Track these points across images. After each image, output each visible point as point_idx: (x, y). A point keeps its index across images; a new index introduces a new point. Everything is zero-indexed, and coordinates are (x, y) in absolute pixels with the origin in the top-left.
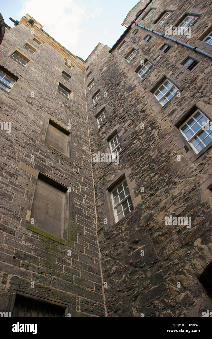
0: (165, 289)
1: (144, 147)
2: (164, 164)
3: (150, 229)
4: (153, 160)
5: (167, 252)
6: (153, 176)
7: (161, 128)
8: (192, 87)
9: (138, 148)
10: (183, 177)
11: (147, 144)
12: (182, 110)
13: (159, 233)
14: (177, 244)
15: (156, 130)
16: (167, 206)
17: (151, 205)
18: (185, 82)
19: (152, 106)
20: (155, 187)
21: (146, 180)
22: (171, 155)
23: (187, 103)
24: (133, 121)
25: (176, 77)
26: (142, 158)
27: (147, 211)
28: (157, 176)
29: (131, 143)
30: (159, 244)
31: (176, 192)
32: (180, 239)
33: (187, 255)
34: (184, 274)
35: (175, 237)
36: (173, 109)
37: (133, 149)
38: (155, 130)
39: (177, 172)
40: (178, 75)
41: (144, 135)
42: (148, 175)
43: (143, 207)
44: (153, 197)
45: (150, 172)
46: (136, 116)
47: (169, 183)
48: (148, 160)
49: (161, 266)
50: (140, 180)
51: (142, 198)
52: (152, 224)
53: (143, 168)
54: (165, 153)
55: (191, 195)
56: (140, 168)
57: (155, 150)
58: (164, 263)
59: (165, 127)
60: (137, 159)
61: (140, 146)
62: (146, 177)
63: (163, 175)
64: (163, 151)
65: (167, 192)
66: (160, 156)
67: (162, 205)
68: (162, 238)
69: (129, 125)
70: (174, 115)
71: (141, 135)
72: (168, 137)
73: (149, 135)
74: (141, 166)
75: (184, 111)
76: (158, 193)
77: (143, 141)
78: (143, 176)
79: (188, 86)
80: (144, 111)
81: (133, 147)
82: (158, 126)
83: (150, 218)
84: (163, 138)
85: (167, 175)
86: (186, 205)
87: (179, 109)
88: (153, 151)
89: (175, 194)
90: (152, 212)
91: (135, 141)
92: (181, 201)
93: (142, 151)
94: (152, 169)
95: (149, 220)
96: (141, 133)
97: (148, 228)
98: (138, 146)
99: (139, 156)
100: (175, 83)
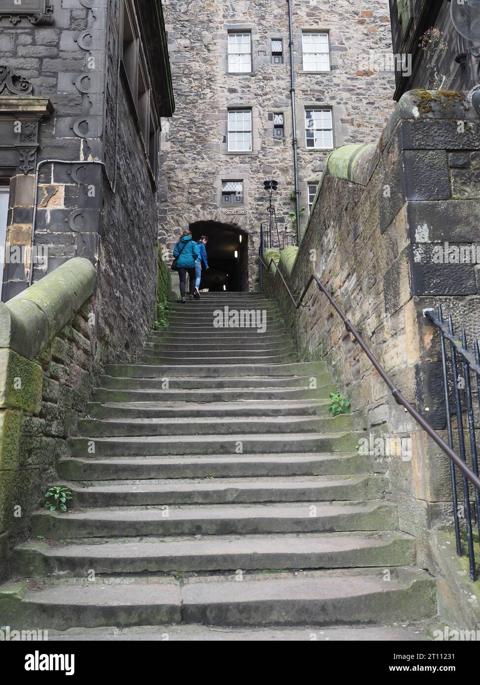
0: (166, 220)
1: (191, 99)
2: (202, 135)
3: (170, 177)
4: (194, 121)
5: (175, 200)
6: (188, 137)
7: (216, 96)
8: (262, 84)
9: (185, 92)
10: (210, 159)
11: (196, 97)
12: (241, 98)
13: (175, 184)
14: (185, 200)
15: (211, 92)
16: (190, 171)
17: (177, 160)
18: (260, 70)
19: (220, 56)
20: (186, 147)
21: (181, 133)
22: (211, 132)
23: (248, 96)
24: (192, 48)
25: (259, 51)
26: (185, 108)
27: (172, 162)
28: (191, 140)
29: (179, 76)
30: (172, 191)
31: (201, 165)
32: (188, 198)
33: (188, 209)
34: (182, 218)
35: (186, 194)
36: (236, 88)
37: (180, 87)
38: (209, 90)
39: (209, 151)
40: (261, 51)
41: (197, 83)
42: (184, 131)
43: (170, 155)
44: (180, 154)
45: (187, 129)
46: (198, 44)
47: (199, 154)
48: (189, 115)
49: (168, 206)
50: (175, 129)
51: (171, 147)
52: (172, 175)
53: (182, 120)
54: (207, 125)
55: (209, 176)
56: (179, 117)
57: (200, 113)
58: (171, 205)
59: (219, 99)
60: (180, 103)
61: (188, 92)
62: (181, 131)
63: (197, 143)
64: (207, 122)
65: (194, 159)
66: (202, 124)
67: (186, 166)
68: (176, 189)
69: (186, 47)
70: (233, 95)
71: (193, 79)
72: (217, 113)
73: (202, 90)
74: (181, 117)
75: (242, 101)
76: (187, 155)
77: (193, 89)
78: (180, 128)
79: (259, 79)
80: (209, 50)
81: (180, 85)
82: (214, 89)
83: (173, 169)
84: (212, 108)
85: (200, 146)
86: (203, 180)
87: (239, 94)
88: (197, 112)
89: (199, 166)
90: (176, 166)
91: (184, 79)
92: (201, 174)
93: (187, 101)
94: (190, 128)
95: (171, 170)
96: (195, 77)
97: (168, 176)
98: (186, 90)
99: (183, 102)
100: (254, 58)
